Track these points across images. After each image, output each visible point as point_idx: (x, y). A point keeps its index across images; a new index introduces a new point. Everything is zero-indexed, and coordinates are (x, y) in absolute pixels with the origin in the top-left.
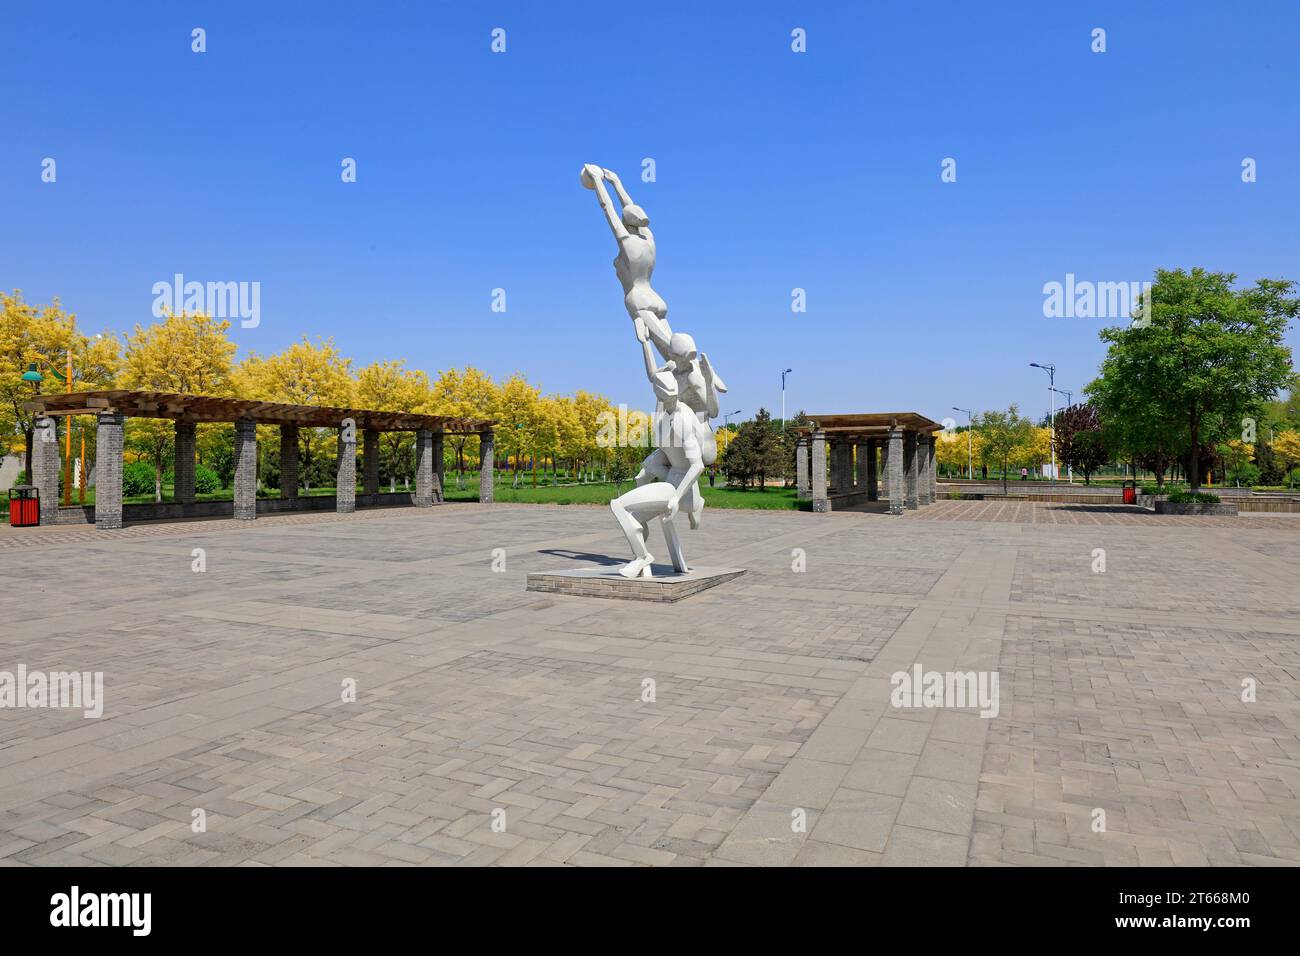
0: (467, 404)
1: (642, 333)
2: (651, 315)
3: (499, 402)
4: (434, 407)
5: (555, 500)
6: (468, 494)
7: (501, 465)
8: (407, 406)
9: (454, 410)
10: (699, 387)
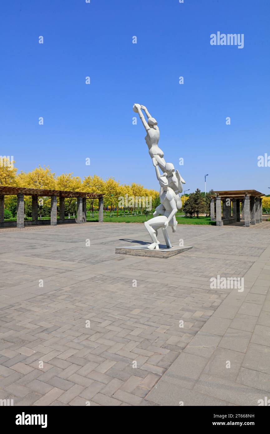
0: (94, 188)
1: (155, 163)
2: (158, 156)
3: (105, 187)
4: (83, 189)
5: (124, 221)
6: (95, 219)
7: (106, 209)
8: (74, 189)
9: (90, 190)
10: (175, 182)
